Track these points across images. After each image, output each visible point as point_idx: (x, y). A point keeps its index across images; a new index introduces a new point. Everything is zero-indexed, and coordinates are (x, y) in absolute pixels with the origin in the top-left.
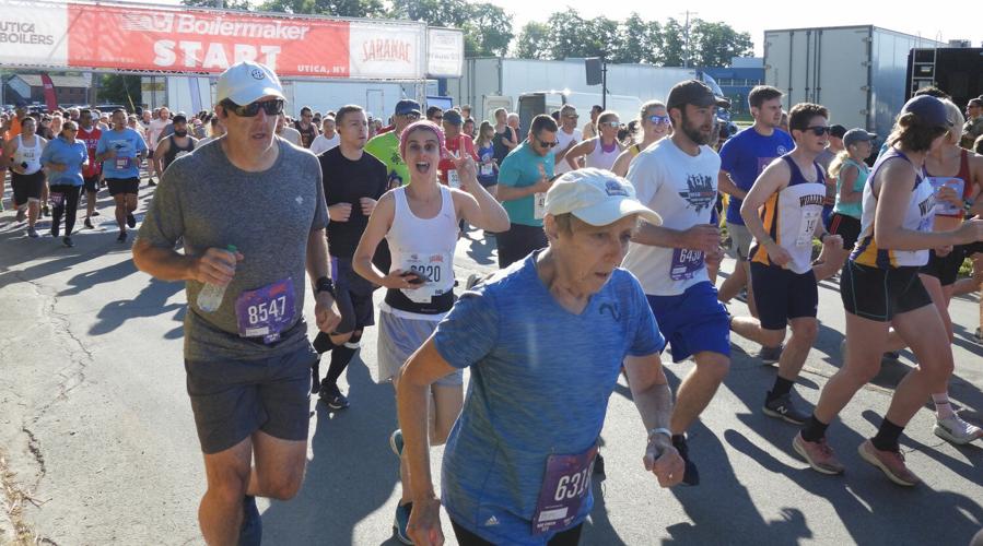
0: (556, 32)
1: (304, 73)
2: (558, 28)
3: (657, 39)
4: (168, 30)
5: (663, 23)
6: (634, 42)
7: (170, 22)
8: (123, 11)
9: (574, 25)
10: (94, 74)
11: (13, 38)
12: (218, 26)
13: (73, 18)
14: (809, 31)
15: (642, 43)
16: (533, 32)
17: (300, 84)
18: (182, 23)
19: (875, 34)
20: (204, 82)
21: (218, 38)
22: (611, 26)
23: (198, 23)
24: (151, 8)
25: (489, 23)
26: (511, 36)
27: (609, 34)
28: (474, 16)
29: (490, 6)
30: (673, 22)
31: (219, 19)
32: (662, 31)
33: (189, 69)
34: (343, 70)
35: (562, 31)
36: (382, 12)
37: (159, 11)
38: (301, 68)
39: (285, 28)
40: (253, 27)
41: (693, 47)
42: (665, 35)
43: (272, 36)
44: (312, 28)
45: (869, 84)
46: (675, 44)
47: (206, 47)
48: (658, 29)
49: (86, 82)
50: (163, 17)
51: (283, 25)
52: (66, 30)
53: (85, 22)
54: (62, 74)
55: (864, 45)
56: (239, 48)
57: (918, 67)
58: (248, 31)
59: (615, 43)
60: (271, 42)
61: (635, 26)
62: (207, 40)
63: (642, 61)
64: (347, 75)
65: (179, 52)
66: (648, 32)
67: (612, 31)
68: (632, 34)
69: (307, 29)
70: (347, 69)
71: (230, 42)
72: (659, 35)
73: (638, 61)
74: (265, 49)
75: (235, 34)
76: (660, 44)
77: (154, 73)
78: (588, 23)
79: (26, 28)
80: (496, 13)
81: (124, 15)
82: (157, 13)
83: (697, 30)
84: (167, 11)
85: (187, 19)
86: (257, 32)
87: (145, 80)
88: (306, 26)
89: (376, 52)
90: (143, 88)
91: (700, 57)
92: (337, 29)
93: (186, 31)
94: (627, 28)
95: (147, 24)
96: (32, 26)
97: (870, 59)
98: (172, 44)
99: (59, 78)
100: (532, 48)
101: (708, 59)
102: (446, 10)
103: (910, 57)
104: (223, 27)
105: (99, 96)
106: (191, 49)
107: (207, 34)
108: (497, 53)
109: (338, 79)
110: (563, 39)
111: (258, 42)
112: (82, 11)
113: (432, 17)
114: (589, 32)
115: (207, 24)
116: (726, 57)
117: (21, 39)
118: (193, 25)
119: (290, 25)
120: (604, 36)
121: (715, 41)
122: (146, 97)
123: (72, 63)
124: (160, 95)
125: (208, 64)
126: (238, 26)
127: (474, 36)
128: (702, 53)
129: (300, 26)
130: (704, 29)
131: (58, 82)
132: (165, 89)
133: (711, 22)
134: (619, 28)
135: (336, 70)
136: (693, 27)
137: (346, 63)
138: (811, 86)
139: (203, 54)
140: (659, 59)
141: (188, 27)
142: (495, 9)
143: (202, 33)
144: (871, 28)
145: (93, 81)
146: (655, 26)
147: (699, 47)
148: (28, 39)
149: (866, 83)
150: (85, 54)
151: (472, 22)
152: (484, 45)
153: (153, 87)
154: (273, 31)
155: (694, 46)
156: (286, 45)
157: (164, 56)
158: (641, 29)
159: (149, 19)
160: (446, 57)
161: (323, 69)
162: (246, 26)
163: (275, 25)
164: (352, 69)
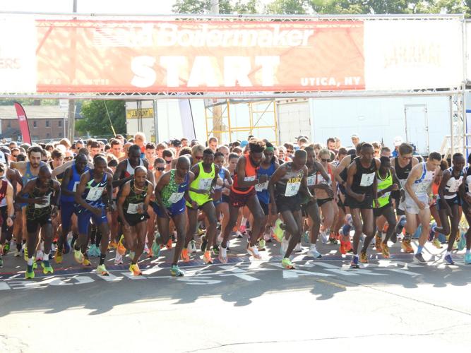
1: (309, 88)
8: (95, 25)
10: (71, 102)
12: (204, 35)
13: (42, 36)
17: (317, 101)
20: (198, 104)
21: (206, 51)
23: (181, 34)
24: (127, 18)
33: (172, 89)
34: (357, 81)
37: (137, 22)
38: (304, 82)
39: (284, 32)
44: (318, 31)
47: (191, 62)
49: (61, 111)
50: (140, 28)
53: (57, 42)
54: (37, 102)
56: (230, 61)
58: (240, 39)
60: (267, 52)
62: (193, 53)
64: (361, 87)
65: (159, 69)
69: (312, 32)
70: (362, 80)
71: (219, 55)
74: (259, 60)
77: (141, 97)
81: (98, 29)
82: (134, 25)
84: (145, 22)
87: (130, 106)
88: (309, 29)
90: (128, 116)
92: (348, 30)
93: (167, 44)
98: (151, 61)
99: (35, 108)
105: (77, 129)
106: (173, 65)
107: (191, 46)
109: (351, 92)
111: (251, 52)
112: (51, 28)
118: (175, 36)
123: (41, 88)
124: (147, 122)
129: (302, 29)
131: (32, 113)
132: (154, 115)
135: (348, 81)
137: (361, 72)
141: (169, 39)
143: (186, 45)
145: (71, 109)
150: (54, 78)
153: (140, 114)
154: (270, 38)
156: (285, 53)
157: (143, 78)
159: (125, 32)
161: (332, 82)
163: (272, 29)
164: (368, 80)
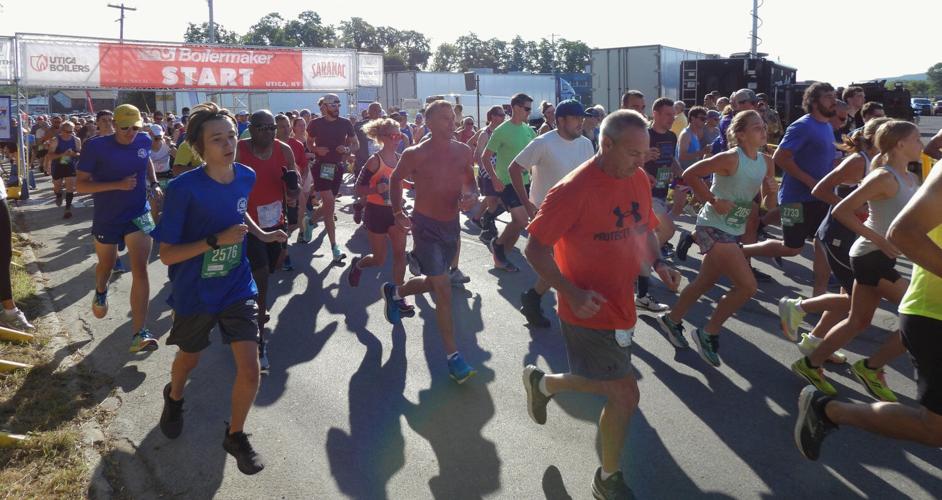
0: (462, 50)
1: (270, 87)
2: (464, 48)
3: (534, 53)
4: (173, 59)
5: (538, 42)
6: (518, 57)
7: (174, 54)
9: (475, 45)
11: (60, 68)
12: (208, 57)
14: (619, 49)
15: (524, 57)
16: (446, 50)
18: (182, 54)
19: (663, 52)
21: (209, 64)
22: (501, 45)
23: (194, 54)
25: (413, 45)
26: (430, 54)
27: (500, 51)
28: (402, 40)
29: (413, 32)
30: (545, 41)
31: (209, 51)
32: (538, 48)
33: (188, 87)
34: (298, 84)
35: (467, 49)
36: (335, 38)
37: (166, 46)
38: (268, 84)
39: (256, 56)
40: (233, 56)
41: (560, 59)
42: (540, 51)
43: (247, 61)
44: (275, 55)
45: (660, 84)
46: (547, 57)
47: (200, 71)
48: (534, 46)
51: (254, 54)
52: (98, 60)
55: (655, 58)
56: (224, 71)
57: (686, 73)
58: (230, 58)
59: (504, 57)
60: (245, 66)
61: (518, 44)
62: (200, 66)
63: (524, 70)
64: (301, 87)
65: (181, 76)
66: (528, 49)
67: (502, 49)
68: (517, 50)
69: (272, 56)
70: (302, 84)
71: (217, 67)
72: (536, 51)
73: (521, 69)
74: (241, 71)
75: (221, 61)
76: (537, 58)
77: (163, 90)
78: (485, 43)
79: (69, 60)
80: (418, 37)
83: (562, 47)
85: (186, 52)
86: (236, 60)
87: (158, 95)
88: (271, 54)
89: (321, 71)
90: (157, 99)
91: (565, 66)
92: (293, 56)
93: (184, 60)
94: (512, 46)
95: (157, 56)
96: (74, 59)
97: (659, 68)
98: (175, 69)
100: (445, 62)
101: (571, 67)
102: (382, 36)
103: (681, 66)
104: (212, 56)
106: (189, 72)
107: (200, 62)
108: (420, 66)
109: (295, 90)
110: (467, 55)
111: (237, 66)
112: (109, 48)
113: (371, 42)
114: (486, 50)
115: (200, 54)
116: (583, 65)
117: (66, 68)
118: (191, 57)
119: (260, 54)
120: (497, 52)
121: (575, 55)
122: (160, 106)
123: (103, 84)
124: (170, 104)
125: (202, 82)
126: (222, 55)
127: (402, 54)
128: (566, 63)
129: (265, 55)
130: (567, 45)
132: (174, 99)
133: (571, 40)
134: (507, 46)
135: (293, 84)
136: (560, 44)
137: (300, 80)
138: (622, 87)
139: (197, 76)
140: (536, 68)
141: (186, 57)
142: (418, 34)
143: (197, 61)
144: (659, 47)
146: (532, 44)
147: (564, 58)
148: (71, 68)
149: (657, 84)
150: (112, 78)
151: (401, 44)
152: (409, 61)
153: (165, 98)
154: (247, 58)
155: (560, 57)
156: (256, 67)
157: (170, 77)
158: (523, 47)
159: (158, 52)
160: (370, 73)
161: (284, 84)
162: (228, 55)
163: (249, 54)
164: (304, 83)
